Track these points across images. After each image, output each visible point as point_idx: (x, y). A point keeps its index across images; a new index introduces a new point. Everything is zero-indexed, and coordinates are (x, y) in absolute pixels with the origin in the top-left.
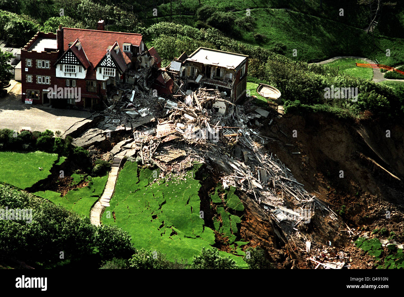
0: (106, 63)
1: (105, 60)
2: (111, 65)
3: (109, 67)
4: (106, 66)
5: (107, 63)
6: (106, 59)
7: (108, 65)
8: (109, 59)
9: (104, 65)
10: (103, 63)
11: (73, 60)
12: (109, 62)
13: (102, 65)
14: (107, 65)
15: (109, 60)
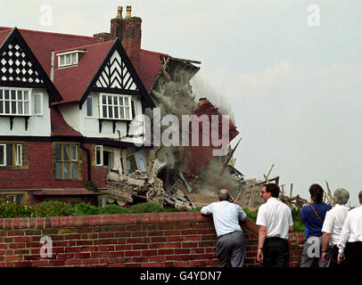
0: (109, 77)
1: (107, 69)
2: (121, 85)
3: (116, 91)
4: (109, 90)
5: (112, 79)
6: (109, 67)
7: (113, 86)
8: (116, 64)
9: (105, 86)
10: (101, 78)
11: (24, 72)
12: (116, 73)
13: (99, 85)
14: (111, 84)
15: (116, 69)
